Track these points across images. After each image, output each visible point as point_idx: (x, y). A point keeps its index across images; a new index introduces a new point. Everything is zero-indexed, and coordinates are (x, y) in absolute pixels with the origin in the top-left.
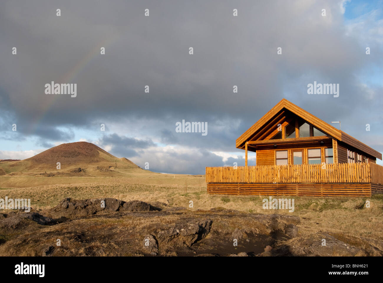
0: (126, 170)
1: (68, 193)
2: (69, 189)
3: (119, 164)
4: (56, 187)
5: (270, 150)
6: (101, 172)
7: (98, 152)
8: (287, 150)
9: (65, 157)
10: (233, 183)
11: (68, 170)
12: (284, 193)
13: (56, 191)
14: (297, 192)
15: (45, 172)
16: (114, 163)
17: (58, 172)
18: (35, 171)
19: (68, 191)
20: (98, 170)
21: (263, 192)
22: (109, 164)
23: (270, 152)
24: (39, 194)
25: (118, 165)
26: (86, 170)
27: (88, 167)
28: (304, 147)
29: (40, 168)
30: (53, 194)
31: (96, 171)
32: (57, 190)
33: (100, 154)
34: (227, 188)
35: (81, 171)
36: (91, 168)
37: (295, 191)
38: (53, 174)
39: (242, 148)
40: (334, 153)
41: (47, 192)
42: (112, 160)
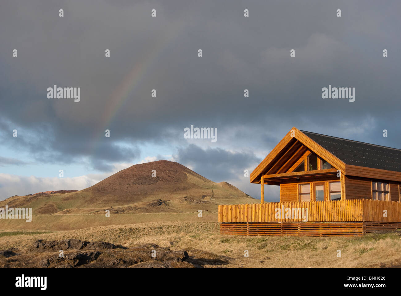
0: (228, 201)
1: (119, 236)
2: (121, 231)
3: (216, 192)
4: (105, 230)
5: (293, 184)
6: (190, 204)
7: (185, 175)
8: (309, 184)
9: (139, 184)
10: (242, 222)
11: (143, 203)
12: (287, 233)
13: (104, 234)
14: (299, 231)
15: (112, 207)
16: (209, 191)
17: (129, 207)
18: (97, 206)
19: (120, 235)
20: (186, 203)
21: (269, 233)
22: (202, 192)
23: (293, 186)
24: (83, 238)
25: (215, 194)
26: (168, 202)
27: (172, 198)
28: (325, 180)
29: (104, 201)
30: (100, 239)
31: (183, 203)
32: (106, 233)
33: (189, 178)
34: (238, 228)
35: (161, 203)
36: (176, 200)
37: (297, 231)
38: (123, 209)
39: (258, 183)
40: (341, 187)
41: (93, 235)
42: (205, 186)
